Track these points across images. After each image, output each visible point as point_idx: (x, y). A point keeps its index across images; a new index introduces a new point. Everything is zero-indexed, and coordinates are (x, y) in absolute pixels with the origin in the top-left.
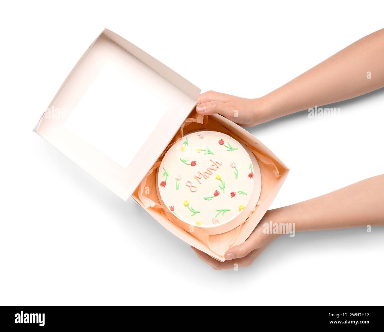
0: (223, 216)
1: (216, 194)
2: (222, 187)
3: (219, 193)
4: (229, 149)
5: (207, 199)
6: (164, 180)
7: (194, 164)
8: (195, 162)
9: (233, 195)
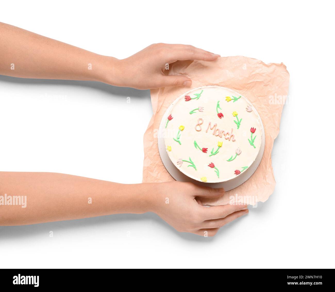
0: (188, 167)
1: (205, 150)
2: (214, 152)
3: (206, 153)
4: (250, 140)
5: (196, 144)
6: (191, 97)
7: (220, 115)
8: (223, 116)
9: (212, 166)
